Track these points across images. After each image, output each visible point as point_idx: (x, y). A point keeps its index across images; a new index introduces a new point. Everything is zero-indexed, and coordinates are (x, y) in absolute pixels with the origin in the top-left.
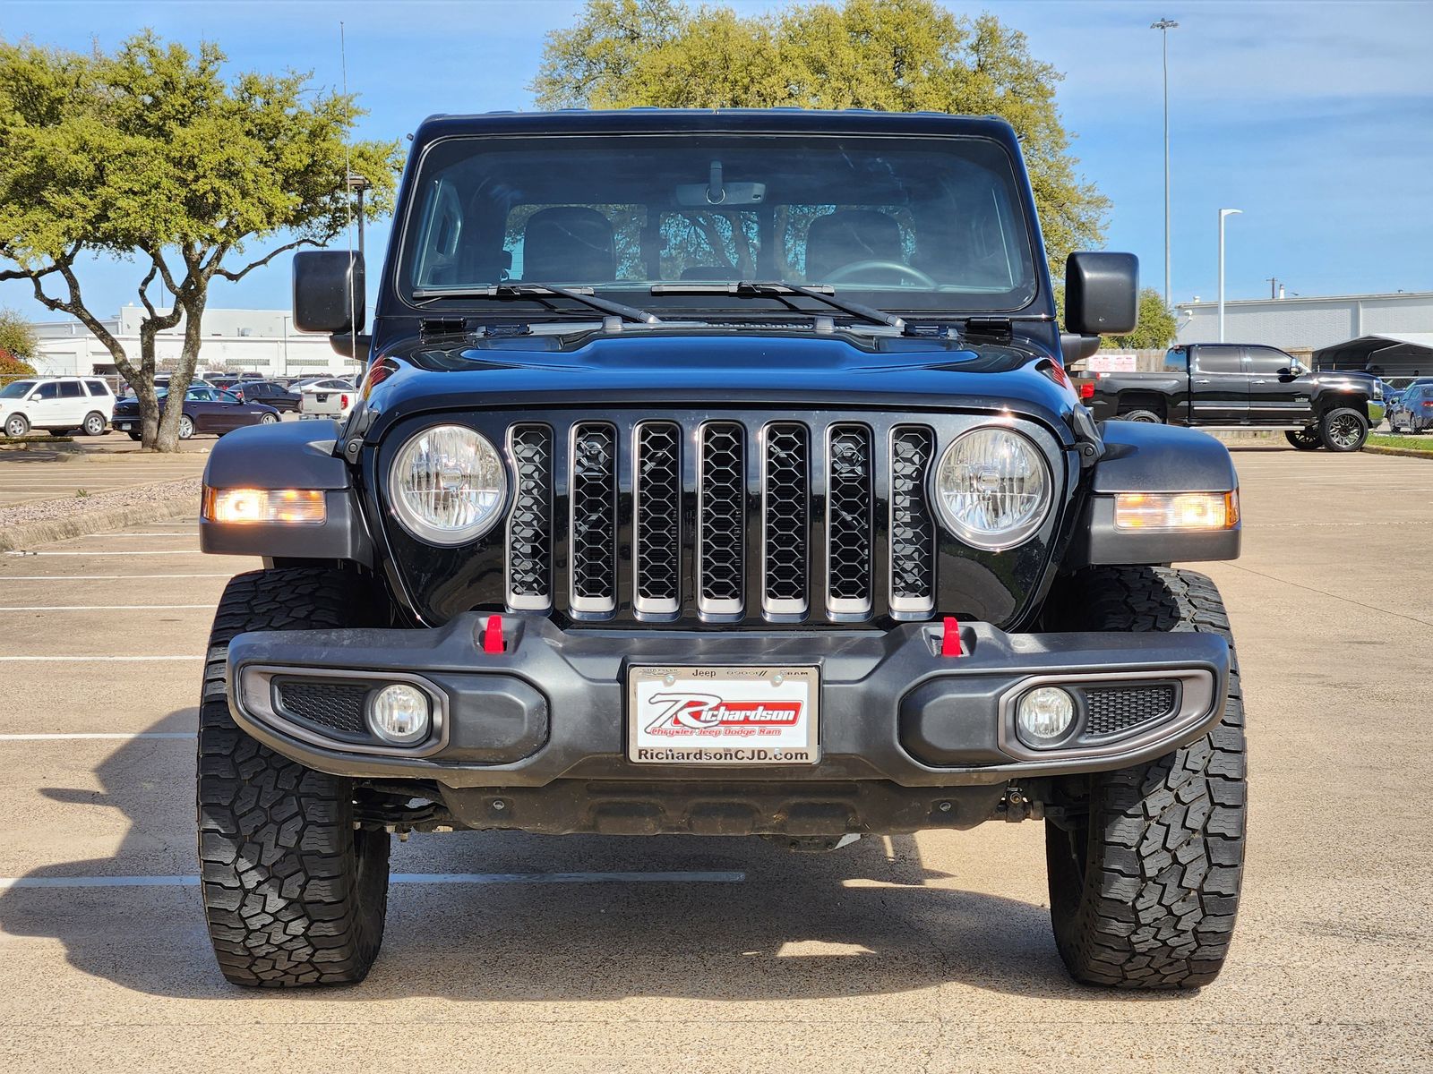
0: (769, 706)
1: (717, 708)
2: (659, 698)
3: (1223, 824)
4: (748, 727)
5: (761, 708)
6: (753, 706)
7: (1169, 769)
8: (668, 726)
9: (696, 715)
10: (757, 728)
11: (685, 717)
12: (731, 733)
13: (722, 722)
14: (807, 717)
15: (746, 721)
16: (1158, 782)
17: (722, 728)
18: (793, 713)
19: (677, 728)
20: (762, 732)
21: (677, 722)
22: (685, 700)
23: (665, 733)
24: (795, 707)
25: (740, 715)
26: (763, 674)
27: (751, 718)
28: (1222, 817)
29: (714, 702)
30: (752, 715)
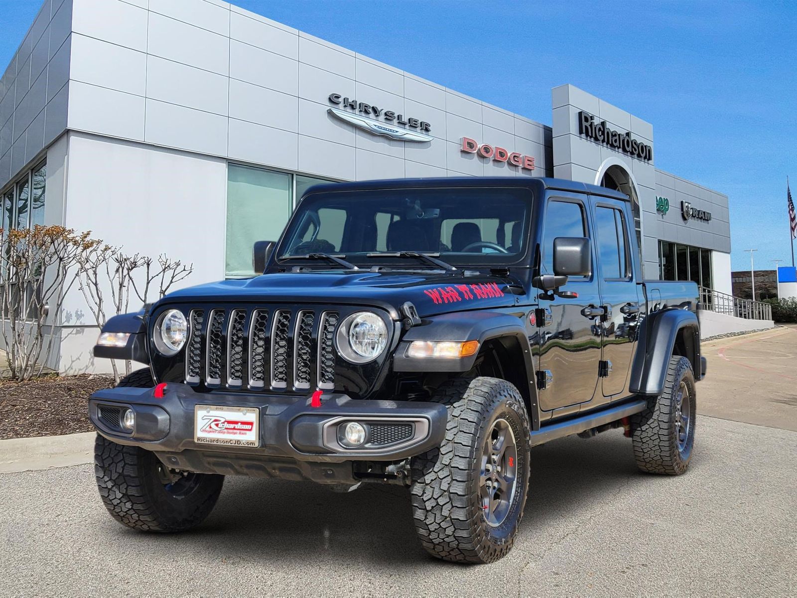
0: (243, 423)
1: (224, 423)
2: (205, 417)
3: (456, 489)
4: (235, 431)
5: (240, 424)
6: (236, 423)
7: (435, 463)
8: (208, 429)
9: (217, 425)
10: (238, 431)
11: (213, 425)
12: (229, 433)
13: (226, 429)
14: (255, 427)
15: (234, 429)
16: (430, 469)
17: (226, 431)
18: (251, 426)
19: (211, 430)
20: (240, 433)
21: (210, 427)
22: (214, 418)
23: (207, 431)
24: (251, 424)
25: (232, 426)
26: (239, 410)
27: (236, 428)
28: (456, 486)
29: (223, 420)
30: (237, 426)
